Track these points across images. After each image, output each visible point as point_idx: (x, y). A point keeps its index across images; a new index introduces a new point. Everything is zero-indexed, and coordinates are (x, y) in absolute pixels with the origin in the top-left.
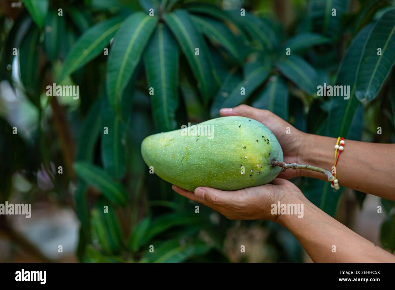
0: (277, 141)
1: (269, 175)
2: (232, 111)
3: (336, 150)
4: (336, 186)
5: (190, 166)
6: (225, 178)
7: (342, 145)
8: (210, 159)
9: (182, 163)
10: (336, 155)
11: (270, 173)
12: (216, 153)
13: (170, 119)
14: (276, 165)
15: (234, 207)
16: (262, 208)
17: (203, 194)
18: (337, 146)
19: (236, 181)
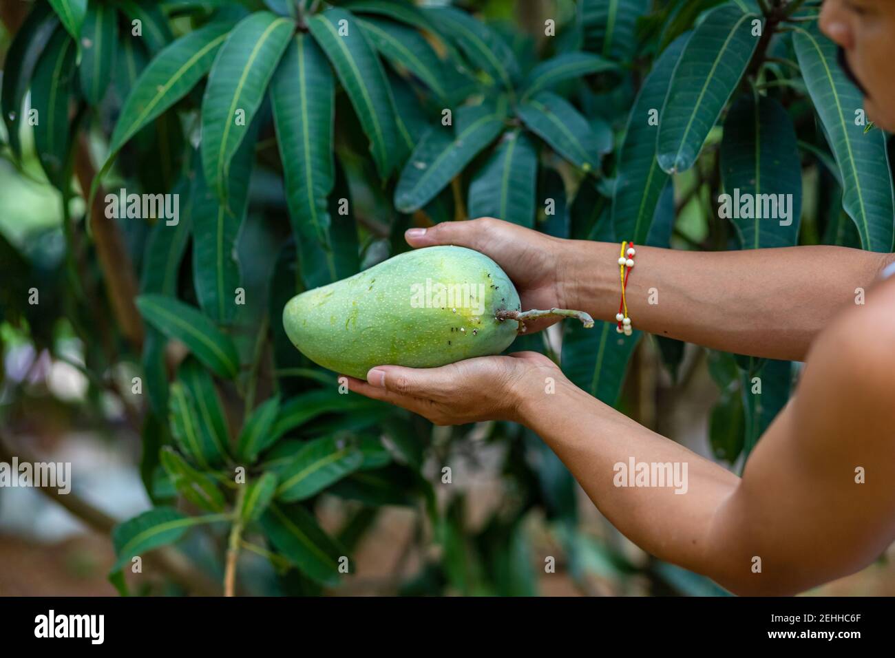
0: (506, 277)
1: (495, 335)
2: (425, 234)
3: (622, 267)
4: (628, 330)
5: (361, 332)
6: (420, 347)
7: (631, 257)
8: (391, 316)
9: (347, 329)
10: (622, 276)
11: (496, 332)
12: (401, 304)
13: (318, 209)
14: (504, 318)
15: (434, 393)
16: (485, 392)
17: (383, 378)
18: (622, 260)
19: (439, 351)
